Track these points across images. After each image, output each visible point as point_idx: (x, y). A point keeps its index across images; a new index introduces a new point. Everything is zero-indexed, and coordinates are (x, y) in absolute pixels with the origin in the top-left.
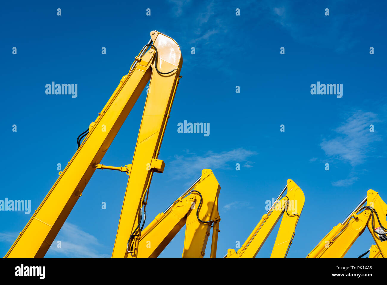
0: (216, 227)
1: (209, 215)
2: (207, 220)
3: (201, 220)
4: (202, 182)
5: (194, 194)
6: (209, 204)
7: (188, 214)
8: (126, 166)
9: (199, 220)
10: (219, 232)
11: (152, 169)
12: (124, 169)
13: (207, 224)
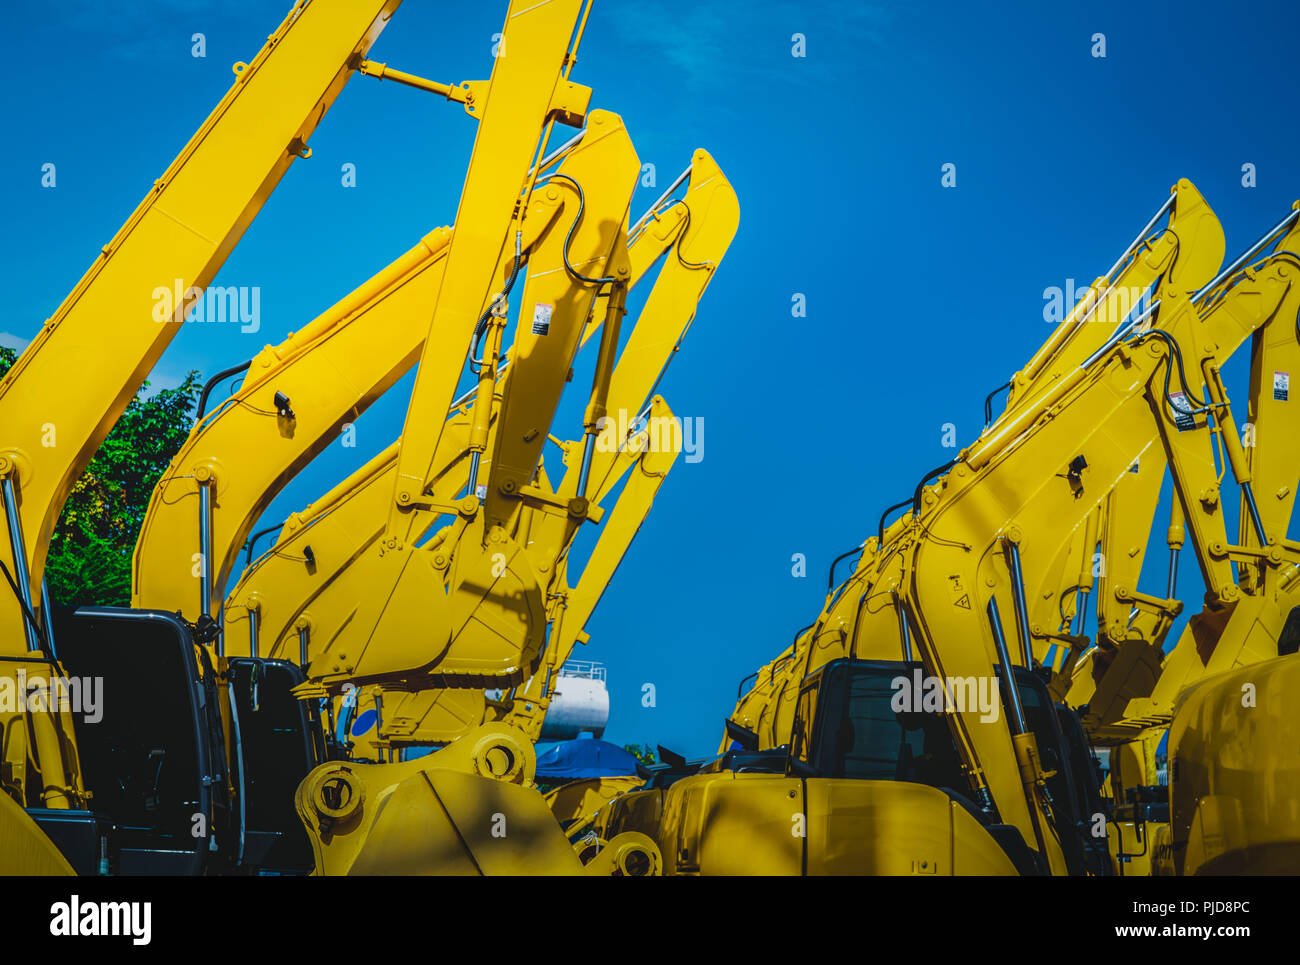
0: (618, 300)
1: (603, 260)
2: (596, 273)
3: (577, 270)
4: (586, 151)
5: (558, 183)
6: (604, 226)
7: (534, 248)
8: (466, 86)
9: (569, 270)
10: (625, 314)
11: (553, 111)
12: (458, 93)
13: (593, 287)
